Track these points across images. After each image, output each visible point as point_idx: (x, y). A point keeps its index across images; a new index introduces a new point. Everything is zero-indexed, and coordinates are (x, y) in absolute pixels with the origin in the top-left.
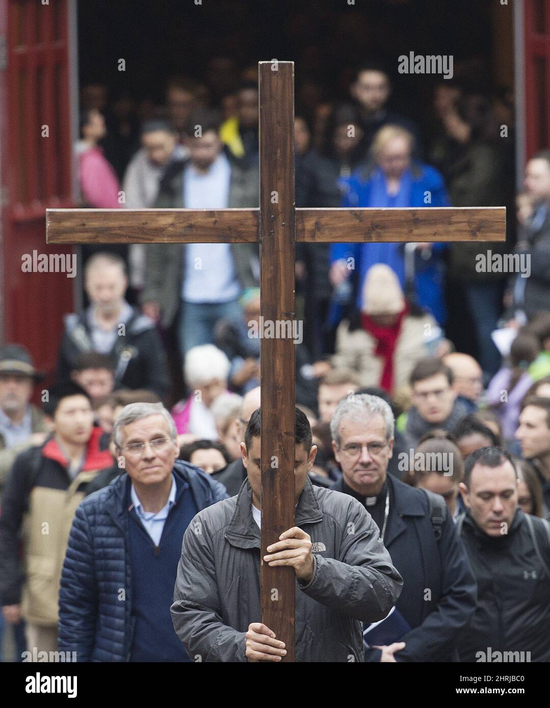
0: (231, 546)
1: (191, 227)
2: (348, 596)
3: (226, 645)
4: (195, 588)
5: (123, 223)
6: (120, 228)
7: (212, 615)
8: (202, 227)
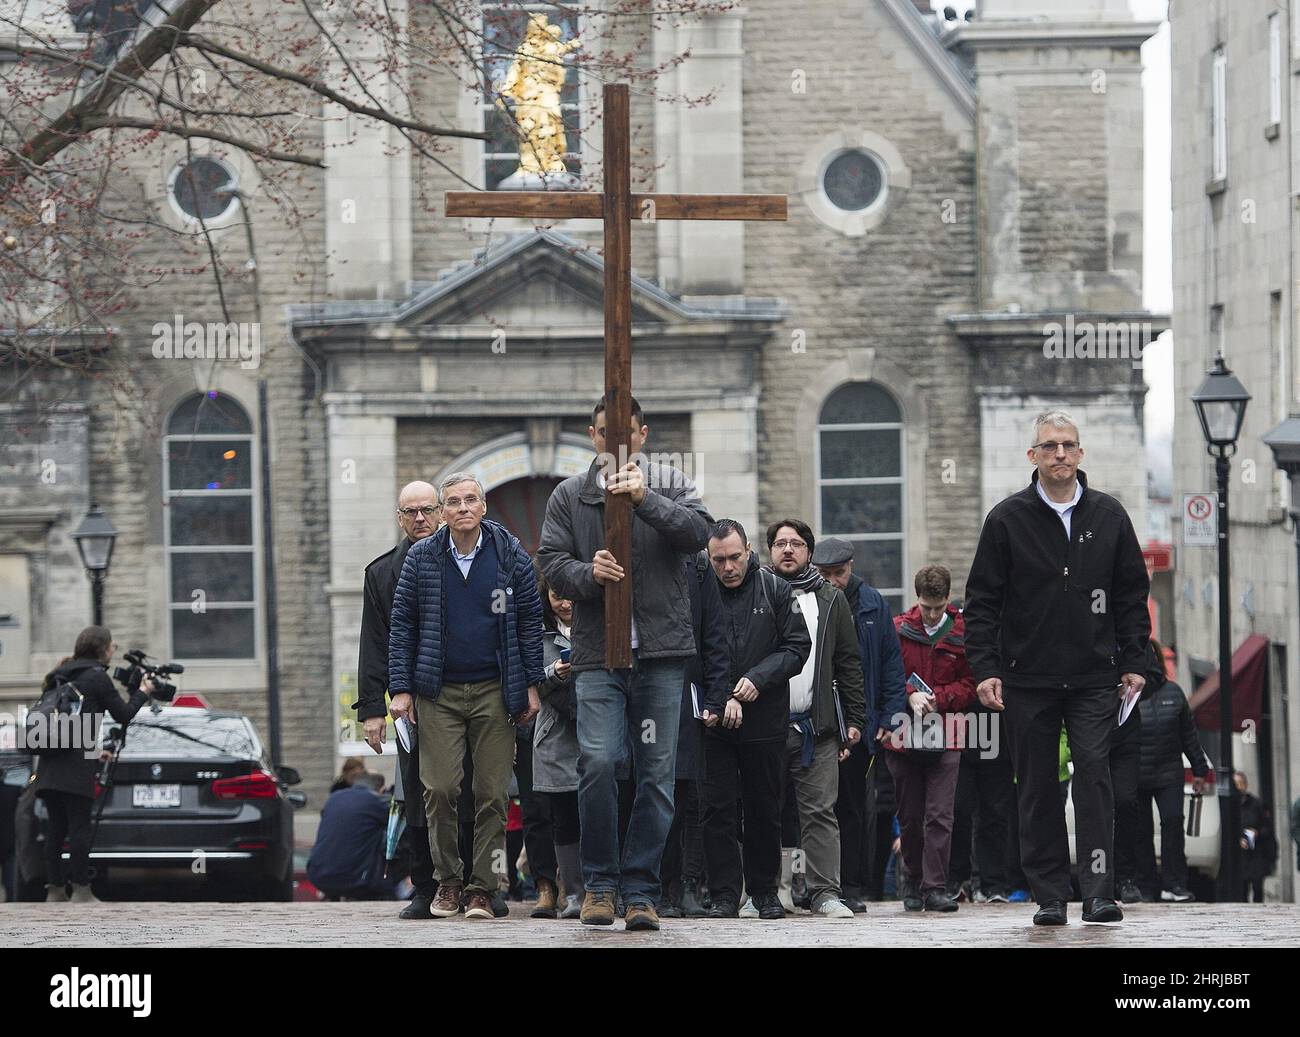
0: (584, 504)
1: (553, 205)
2: (670, 521)
3: (578, 572)
4: (554, 537)
5: (503, 202)
6: (501, 205)
7: (567, 555)
8: (561, 206)
